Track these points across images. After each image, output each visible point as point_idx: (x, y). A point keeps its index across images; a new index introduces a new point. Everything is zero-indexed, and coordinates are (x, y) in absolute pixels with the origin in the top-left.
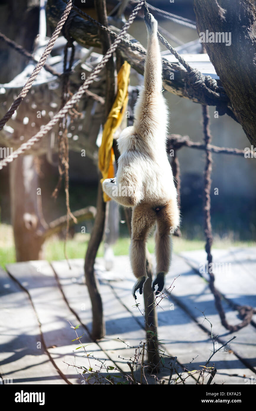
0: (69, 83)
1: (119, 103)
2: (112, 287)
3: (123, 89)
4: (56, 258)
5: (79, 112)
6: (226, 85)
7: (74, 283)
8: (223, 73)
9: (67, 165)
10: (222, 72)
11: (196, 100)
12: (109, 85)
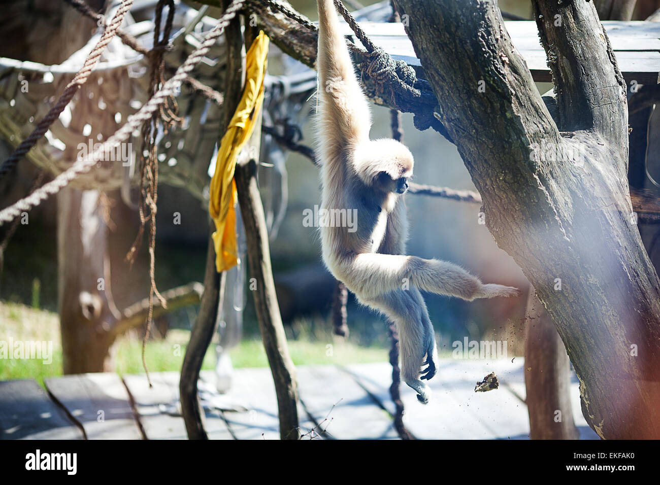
0: (162, 65)
1: (248, 102)
2: (227, 422)
3: (255, 79)
4: (132, 371)
5: (178, 115)
6: (432, 74)
7: (163, 413)
8: (426, 54)
9: (154, 207)
10: (424, 52)
11: (380, 101)
12: (232, 72)
